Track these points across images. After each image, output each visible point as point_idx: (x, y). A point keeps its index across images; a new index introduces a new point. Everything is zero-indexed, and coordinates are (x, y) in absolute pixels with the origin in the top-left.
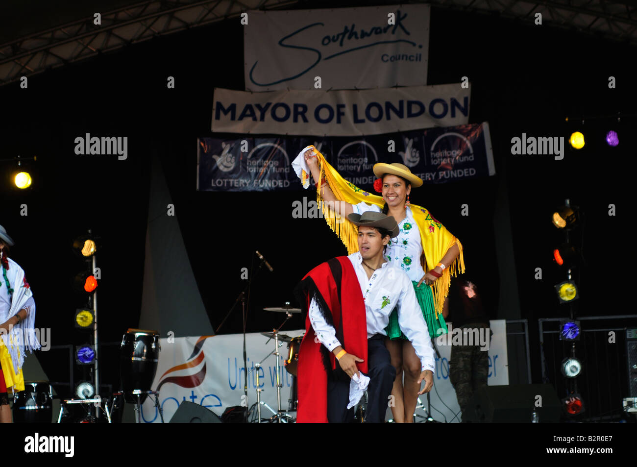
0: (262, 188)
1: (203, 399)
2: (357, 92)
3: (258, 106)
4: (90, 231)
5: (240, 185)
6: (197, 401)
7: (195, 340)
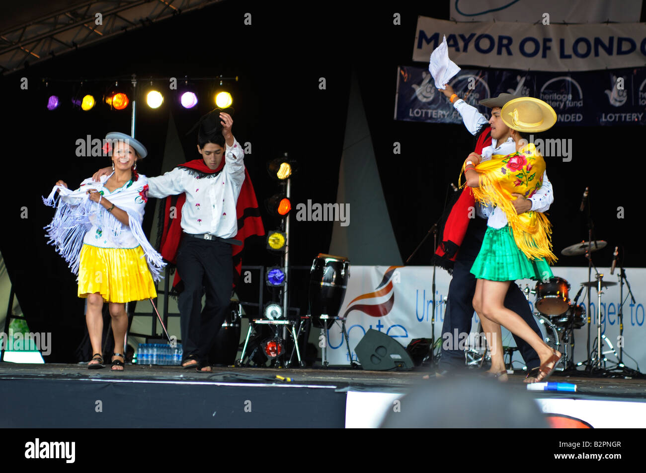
1: (389, 329)
2: (566, 25)
3: (462, 37)
4: (286, 154)
5: (439, 116)
6: (384, 330)
7: (384, 269)
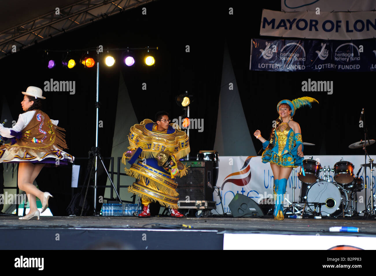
0: (288, 70)
1: (249, 193)
2: (349, 13)
3: (289, 21)
4: (187, 92)
5: (276, 68)
6: (245, 194)
7: (245, 158)
